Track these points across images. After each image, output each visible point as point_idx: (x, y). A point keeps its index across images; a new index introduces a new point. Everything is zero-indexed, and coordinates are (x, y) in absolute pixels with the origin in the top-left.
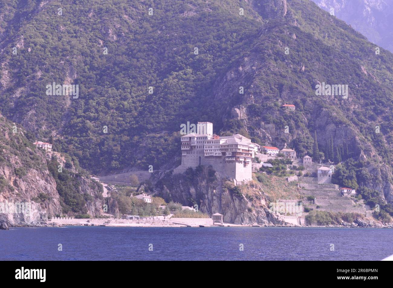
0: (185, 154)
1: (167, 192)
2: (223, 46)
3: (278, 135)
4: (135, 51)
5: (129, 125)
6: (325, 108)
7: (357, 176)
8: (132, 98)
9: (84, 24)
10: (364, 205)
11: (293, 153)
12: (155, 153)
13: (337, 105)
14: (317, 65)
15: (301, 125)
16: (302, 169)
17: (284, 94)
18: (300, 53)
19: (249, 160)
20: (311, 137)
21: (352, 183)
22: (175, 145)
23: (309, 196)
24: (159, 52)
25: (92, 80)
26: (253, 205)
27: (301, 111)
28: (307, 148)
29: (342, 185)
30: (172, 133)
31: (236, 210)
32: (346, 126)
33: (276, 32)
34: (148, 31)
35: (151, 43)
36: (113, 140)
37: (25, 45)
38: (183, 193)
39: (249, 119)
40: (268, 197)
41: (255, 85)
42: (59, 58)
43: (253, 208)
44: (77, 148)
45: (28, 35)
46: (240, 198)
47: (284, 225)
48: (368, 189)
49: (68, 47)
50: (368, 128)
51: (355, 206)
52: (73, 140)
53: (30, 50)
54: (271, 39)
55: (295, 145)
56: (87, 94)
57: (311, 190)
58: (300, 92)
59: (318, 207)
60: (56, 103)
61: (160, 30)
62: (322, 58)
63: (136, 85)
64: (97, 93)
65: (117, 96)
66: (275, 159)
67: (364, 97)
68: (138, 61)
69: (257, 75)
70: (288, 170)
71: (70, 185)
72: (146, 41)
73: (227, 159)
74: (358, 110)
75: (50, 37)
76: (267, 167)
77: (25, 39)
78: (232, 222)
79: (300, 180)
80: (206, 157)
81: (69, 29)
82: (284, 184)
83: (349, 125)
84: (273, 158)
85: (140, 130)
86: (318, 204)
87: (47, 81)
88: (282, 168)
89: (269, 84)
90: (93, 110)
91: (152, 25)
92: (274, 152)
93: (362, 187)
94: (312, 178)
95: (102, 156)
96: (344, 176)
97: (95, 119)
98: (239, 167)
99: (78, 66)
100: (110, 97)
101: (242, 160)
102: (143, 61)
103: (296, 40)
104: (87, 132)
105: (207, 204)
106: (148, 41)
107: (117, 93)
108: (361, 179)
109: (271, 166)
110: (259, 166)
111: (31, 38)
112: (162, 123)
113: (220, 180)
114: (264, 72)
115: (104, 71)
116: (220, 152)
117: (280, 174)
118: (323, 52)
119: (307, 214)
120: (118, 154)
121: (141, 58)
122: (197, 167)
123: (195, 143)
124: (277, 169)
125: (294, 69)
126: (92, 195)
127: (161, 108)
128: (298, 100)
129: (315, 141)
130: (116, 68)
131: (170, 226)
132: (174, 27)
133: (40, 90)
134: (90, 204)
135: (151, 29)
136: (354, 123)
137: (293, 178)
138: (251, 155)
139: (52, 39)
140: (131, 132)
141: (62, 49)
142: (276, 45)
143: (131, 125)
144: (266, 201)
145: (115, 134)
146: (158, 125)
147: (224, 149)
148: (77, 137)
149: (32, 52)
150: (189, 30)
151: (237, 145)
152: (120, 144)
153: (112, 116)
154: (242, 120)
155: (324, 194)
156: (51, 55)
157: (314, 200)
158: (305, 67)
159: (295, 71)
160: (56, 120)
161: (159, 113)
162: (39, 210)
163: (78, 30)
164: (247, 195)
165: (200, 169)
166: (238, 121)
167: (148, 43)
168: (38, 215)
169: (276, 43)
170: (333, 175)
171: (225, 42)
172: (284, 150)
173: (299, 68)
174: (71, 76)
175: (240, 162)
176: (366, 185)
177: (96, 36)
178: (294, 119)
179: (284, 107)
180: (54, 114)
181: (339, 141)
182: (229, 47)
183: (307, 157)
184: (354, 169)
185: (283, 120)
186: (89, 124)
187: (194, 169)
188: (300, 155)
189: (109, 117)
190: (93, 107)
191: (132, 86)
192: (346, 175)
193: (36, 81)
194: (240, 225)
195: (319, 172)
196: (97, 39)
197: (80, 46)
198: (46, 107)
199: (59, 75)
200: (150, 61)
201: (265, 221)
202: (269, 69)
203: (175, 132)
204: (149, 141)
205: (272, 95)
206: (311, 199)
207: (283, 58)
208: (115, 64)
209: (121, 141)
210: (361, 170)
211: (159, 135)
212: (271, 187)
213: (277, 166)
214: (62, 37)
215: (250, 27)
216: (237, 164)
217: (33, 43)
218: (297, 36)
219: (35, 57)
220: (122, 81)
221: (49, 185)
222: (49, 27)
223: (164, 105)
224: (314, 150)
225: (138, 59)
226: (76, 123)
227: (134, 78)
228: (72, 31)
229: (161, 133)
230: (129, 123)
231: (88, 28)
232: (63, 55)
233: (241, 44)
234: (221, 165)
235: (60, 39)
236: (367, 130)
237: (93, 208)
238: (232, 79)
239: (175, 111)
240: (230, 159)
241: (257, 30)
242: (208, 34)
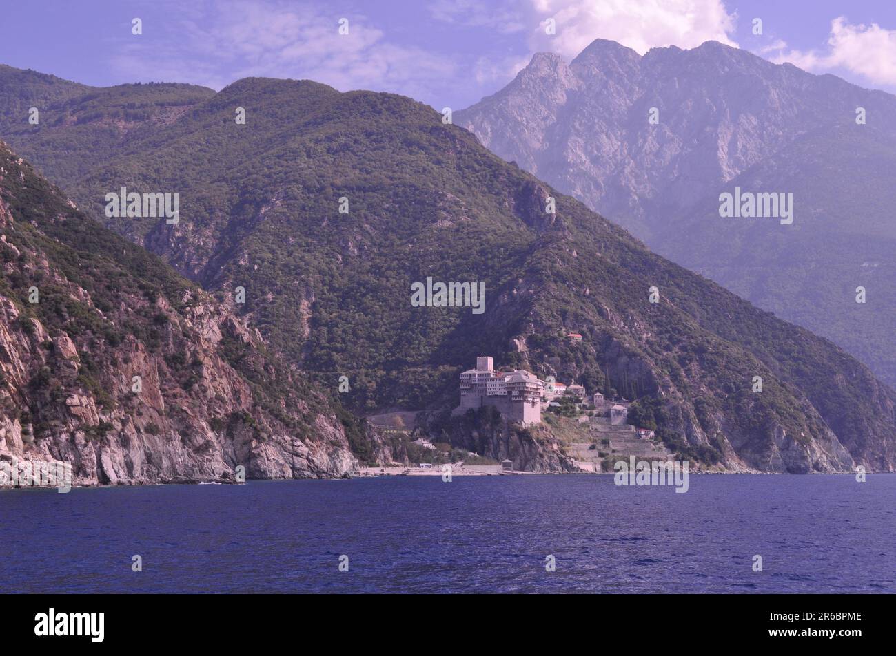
0: (465, 394)
1: (446, 437)
2: (490, 263)
3: (564, 369)
4: (383, 269)
5: (383, 357)
6: (616, 338)
7: (656, 416)
8: (385, 325)
9: (317, 236)
10: (665, 449)
11: (582, 390)
12: (419, 390)
13: (628, 333)
14: (603, 288)
15: (590, 357)
16: (593, 408)
17: (568, 321)
18: (583, 274)
19: (538, 400)
20: (601, 372)
21: (650, 423)
22: (442, 382)
23: (604, 439)
24: (412, 270)
25: (333, 303)
26: (544, 450)
27: (589, 341)
28: (597, 383)
29: (639, 426)
30: (437, 367)
31: (526, 456)
32: (641, 359)
33: (554, 248)
34: (395, 244)
35: (401, 259)
36: (366, 375)
37: (249, 262)
38: (464, 438)
39: (529, 351)
40: (559, 440)
41: (535, 312)
42: (292, 278)
43: (544, 454)
44: (323, 384)
45: (252, 249)
46: (530, 441)
47: (579, 472)
48: (668, 430)
49: (302, 264)
50: (664, 360)
51: (654, 450)
52: (317, 376)
53: (256, 267)
54: (548, 258)
55: (583, 381)
56: (329, 320)
57: (605, 432)
58: (586, 320)
59: (614, 451)
60: (293, 331)
61: (411, 244)
62: (607, 278)
63: (388, 310)
64: (341, 319)
65: (366, 323)
66: (563, 398)
67: (658, 323)
68: (388, 281)
69: (536, 300)
70: (578, 409)
71: (355, 431)
72: (395, 256)
73: (513, 399)
74: (651, 339)
75: (279, 252)
76: (555, 407)
77: (249, 254)
78: (522, 469)
79: (591, 421)
80: (490, 396)
81: (300, 241)
82: (575, 425)
83: (644, 357)
84: (561, 396)
85: (399, 364)
86: (613, 448)
87: (280, 305)
88: (571, 407)
89: (551, 311)
90: (340, 340)
91: (399, 236)
92: (561, 389)
93: (661, 428)
94: (605, 419)
95: (354, 394)
96: (641, 415)
97: (343, 351)
98: (527, 407)
99: (316, 287)
100: (358, 325)
101: (530, 399)
102: (394, 281)
103: (577, 258)
104: (334, 365)
105: (492, 450)
106: (398, 257)
107: (367, 319)
108: (660, 419)
109: (560, 405)
110: (546, 405)
111: (256, 253)
112: (424, 355)
113: (506, 422)
114: (544, 296)
115: (347, 293)
116: (505, 391)
117: (569, 414)
118: (608, 272)
119: (602, 459)
120: (373, 392)
121: (391, 277)
122: (479, 408)
123: (477, 380)
124: (566, 408)
125: (577, 291)
126: (379, 442)
127: (422, 337)
128: (585, 329)
129: (606, 375)
130: (362, 289)
131: (470, 474)
132: (428, 240)
133: (273, 315)
134: (378, 451)
135: (399, 242)
136: (649, 354)
137: (584, 419)
138: (540, 393)
139: (282, 254)
140: (388, 366)
141: (295, 266)
142: (555, 265)
143: (386, 358)
144: (558, 445)
145: (367, 369)
146: (420, 358)
147: (510, 387)
148: (323, 372)
149: (259, 270)
150: (446, 243)
151: (525, 383)
152: (376, 380)
153: (362, 346)
154: (522, 353)
155: (619, 436)
156: (282, 273)
157: (609, 444)
158: (590, 290)
159: (578, 295)
160: (293, 351)
161: (419, 344)
162: (352, 459)
163: (311, 243)
164: (538, 439)
165: (483, 409)
166: (518, 354)
167: (397, 259)
168: (351, 464)
169: (554, 262)
170: (628, 415)
171: (492, 259)
172: (571, 386)
173: (583, 290)
174: (308, 298)
175: (528, 402)
176: (665, 425)
177: (334, 250)
178: (581, 352)
179: (569, 337)
180: (291, 344)
181: (633, 375)
182: (497, 264)
183: (598, 394)
184: (651, 407)
185: (569, 353)
186: (336, 356)
187: (476, 410)
188: (590, 392)
189: (359, 348)
190: (339, 336)
191: (383, 311)
192: (643, 414)
193: (267, 306)
194: (531, 473)
195: (613, 411)
196: (335, 254)
197: (316, 263)
198: (281, 336)
199: (294, 297)
200: (402, 281)
201: (559, 467)
202: (549, 293)
203: (441, 367)
204: (411, 376)
205: (554, 323)
206: (605, 442)
207: (563, 279)
208: (359, 284)
209: (376, 376)
210: (660, 409)
211: (421, 370)
212: (561, 429)
213: (565, 405)
214: (292, 252)
215: (519, 240)
216: (525, 404)
217: (259, 259)
218: (577, 254)
219: (264, 276)
220: (371, 305)
221: (338, 431)
222: (276, 239)
223: (424, 334)
224: (606, 385)
225: (387, 278)
226: (320, 355)
227: (385, 301)
228: (304, 244)
229: (424, 367)
230: (383, 355)
231: (323, 241)
232: (296, 274)
233: (510, 261)
234: (506, 405)
235: (290, 254)
236: (663, 362)
237: (382, 455)
238: (505, 304)
239: (438, 340)
240: (517, 399)
241: (528, 245)
242: (469, 249)
